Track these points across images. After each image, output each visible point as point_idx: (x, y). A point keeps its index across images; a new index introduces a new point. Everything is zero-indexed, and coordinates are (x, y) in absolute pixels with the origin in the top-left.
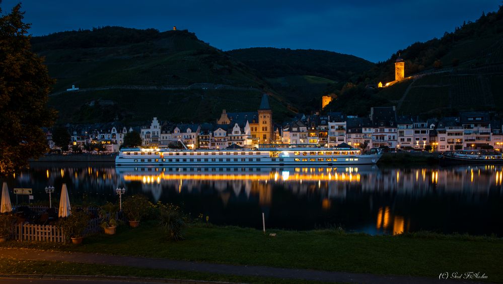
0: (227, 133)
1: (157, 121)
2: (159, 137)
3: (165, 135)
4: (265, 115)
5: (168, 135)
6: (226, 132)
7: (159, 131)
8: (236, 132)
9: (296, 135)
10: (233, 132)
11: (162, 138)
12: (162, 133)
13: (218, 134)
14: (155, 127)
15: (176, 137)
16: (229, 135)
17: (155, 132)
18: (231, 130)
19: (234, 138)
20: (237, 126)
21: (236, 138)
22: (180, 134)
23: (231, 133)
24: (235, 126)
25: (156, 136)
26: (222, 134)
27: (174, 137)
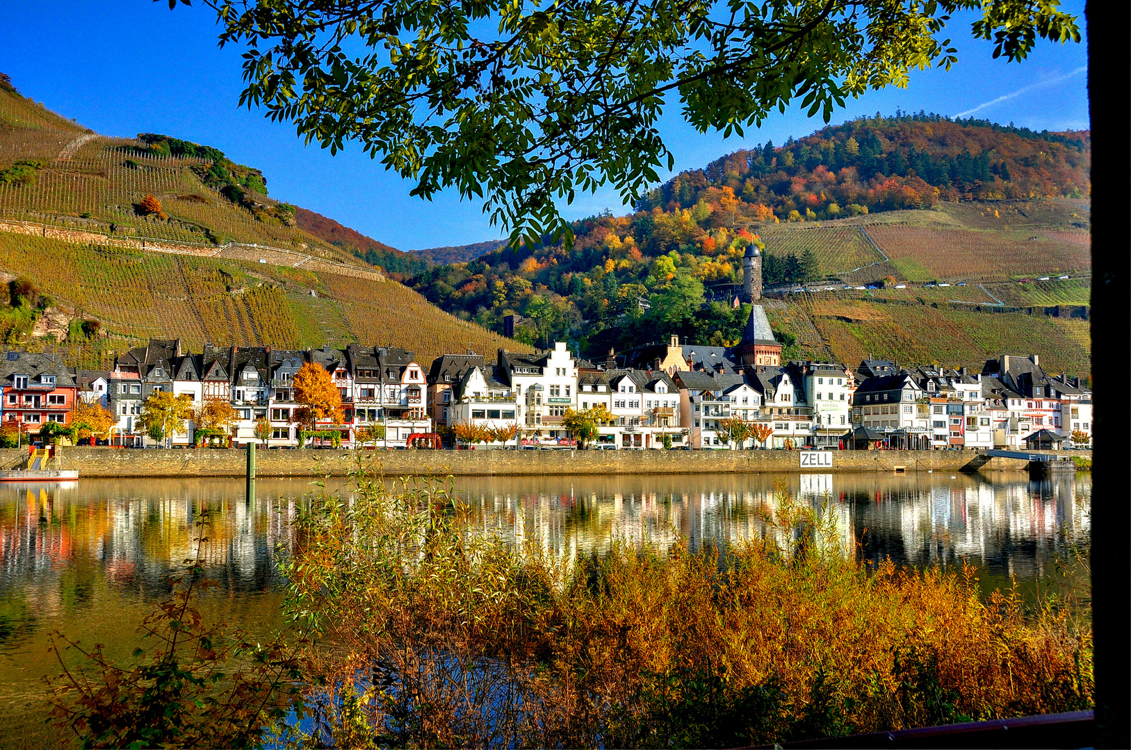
0: (763, 400)
1: (568, 353)
2: (573, 401)
3: (590, 398)
4: (768, 356)
5: (599, 398)
6: (758, 396)
7: (573, 385)
8: (785, 398)
10: (778, 397)
12: (580, 388)
13: (739, 401)
14: (561, 371)
15: (623, 404)
16: (767, 404)
17: (558, 386)
18: (773, 392)
19: (780, 411)
20: (786, 382)
21: (785, 411)
22: (636, 397)
23: (772, 398)
24: (783, 382)
25: (563, 400)
26: (750, 401)
27: (617, 404)
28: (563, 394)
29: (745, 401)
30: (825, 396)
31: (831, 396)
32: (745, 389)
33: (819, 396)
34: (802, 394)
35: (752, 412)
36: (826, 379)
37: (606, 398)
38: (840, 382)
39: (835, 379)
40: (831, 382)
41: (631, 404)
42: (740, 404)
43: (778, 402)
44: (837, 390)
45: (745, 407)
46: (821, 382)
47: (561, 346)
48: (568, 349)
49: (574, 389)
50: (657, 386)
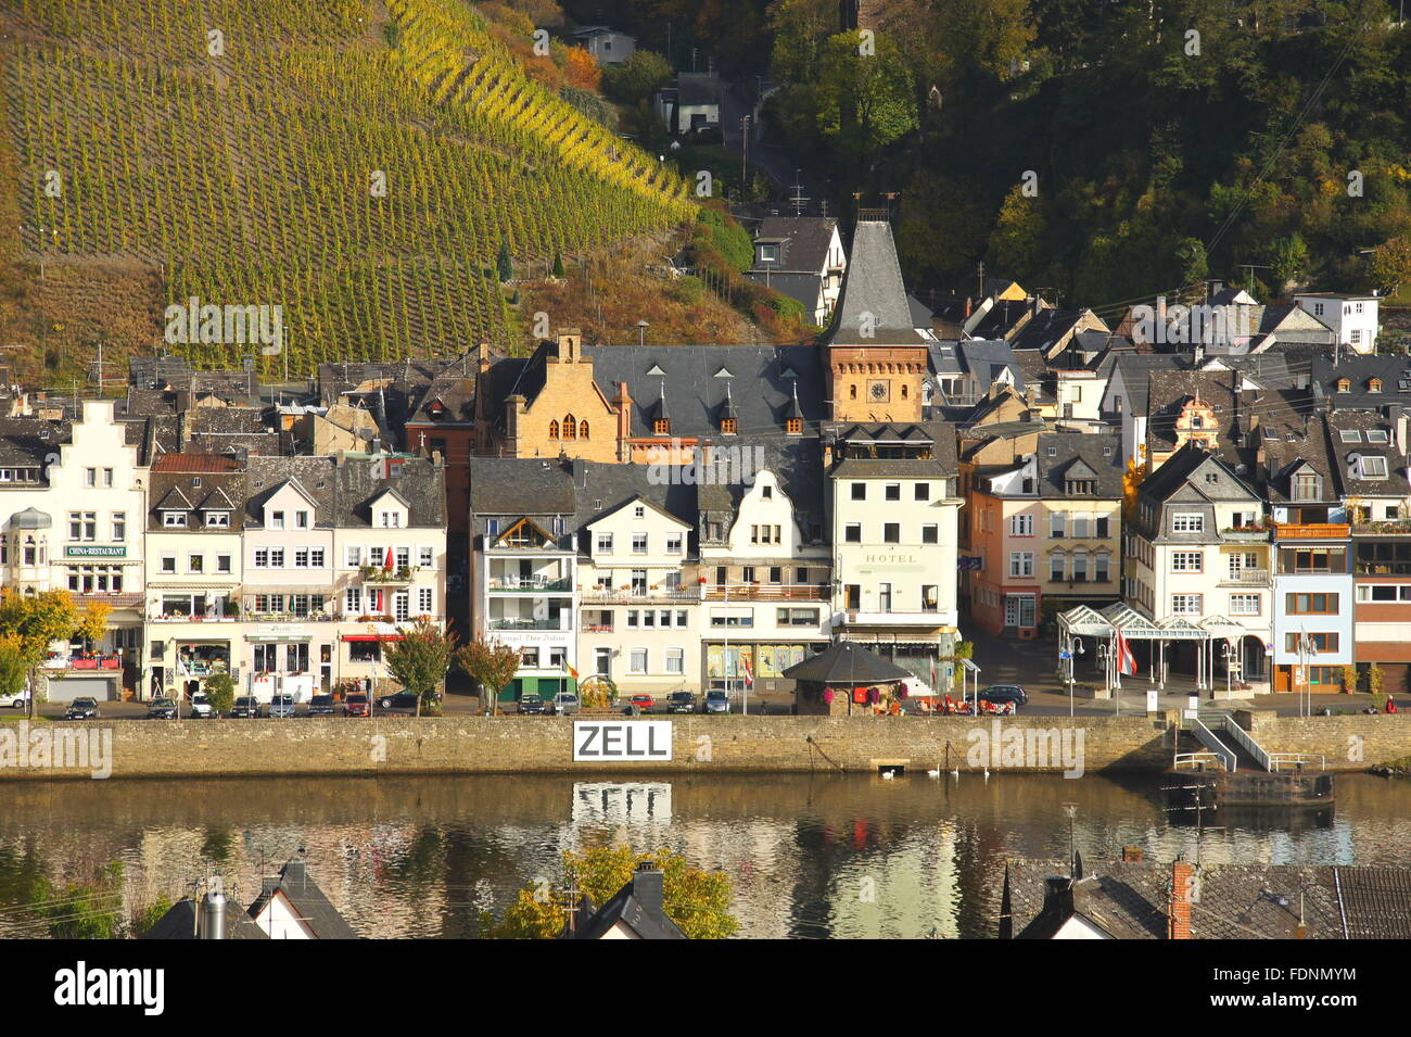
0: (694, 541)
1: (119, 431)
2: (133, 553)
3: (182, 545)
4: (879, 377)
5: (211, 545)
6: (680, 531)
7: (136, 510)
8: (766, 535)
9: (1198, 561)
10: (741, 533)
11: (155, 565)
12: (155, 519)
13: (622, 545)
14: (101, 476)
15: (279, 558)
16: (707, 552)
17: (91, 515)
18: (727, 519)
19: (749, 573)
20: (767, 492)
21: (762, 574)
22: (314, 539)
23: (723, 536)
24: (758, 491)
25: (104, 551)
26: (657, 546)
27: (261, 558)
28: (105, 534)
29: (640, 545)
30: (873, 533)
31: (892, 532)
32: (640, 512)
33: (854, 534)
34: (815, 523)
35: (663, 575)
36: (876, 488)
37: (228, 544)
38: (922, 492)
39: (908, 487)
40: (893, 493)
41: (302, 559)
42: (623, 553)
43: (742, 546)
44: (911, 514)
45: (640, 560)
46: (859, 492)
47: (98, 413)
48: (118, 417)
49: (136, 521)
50: (378, 508)
